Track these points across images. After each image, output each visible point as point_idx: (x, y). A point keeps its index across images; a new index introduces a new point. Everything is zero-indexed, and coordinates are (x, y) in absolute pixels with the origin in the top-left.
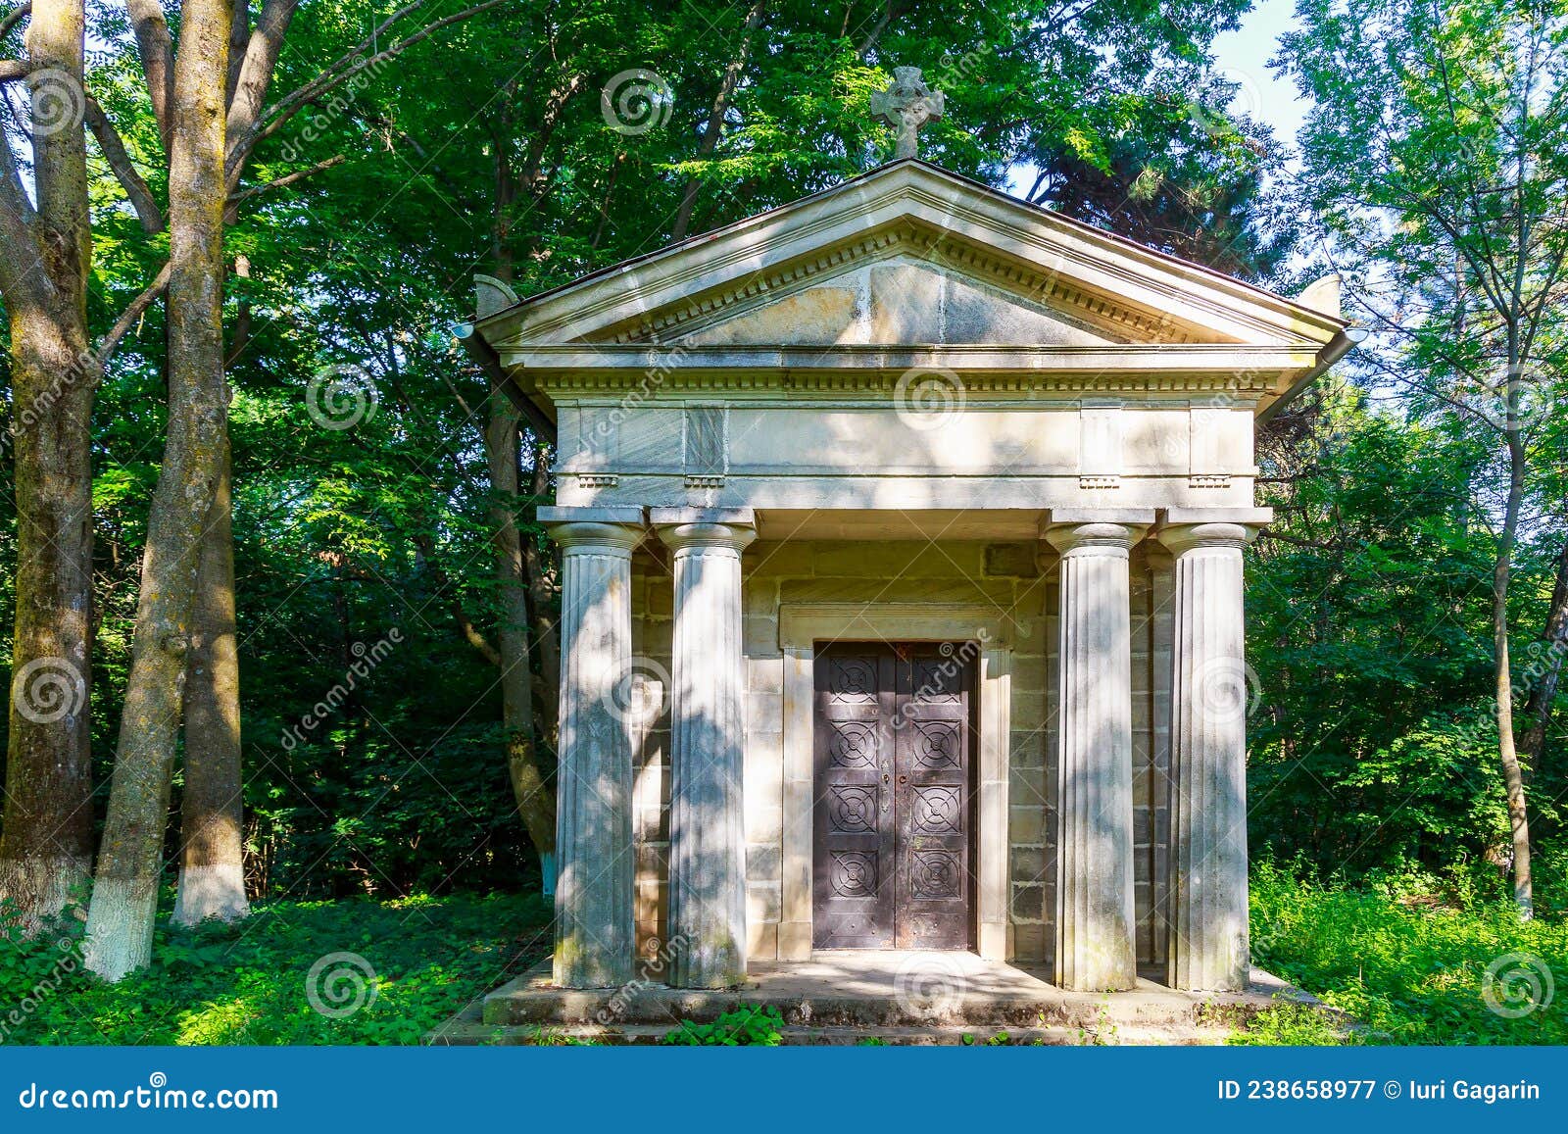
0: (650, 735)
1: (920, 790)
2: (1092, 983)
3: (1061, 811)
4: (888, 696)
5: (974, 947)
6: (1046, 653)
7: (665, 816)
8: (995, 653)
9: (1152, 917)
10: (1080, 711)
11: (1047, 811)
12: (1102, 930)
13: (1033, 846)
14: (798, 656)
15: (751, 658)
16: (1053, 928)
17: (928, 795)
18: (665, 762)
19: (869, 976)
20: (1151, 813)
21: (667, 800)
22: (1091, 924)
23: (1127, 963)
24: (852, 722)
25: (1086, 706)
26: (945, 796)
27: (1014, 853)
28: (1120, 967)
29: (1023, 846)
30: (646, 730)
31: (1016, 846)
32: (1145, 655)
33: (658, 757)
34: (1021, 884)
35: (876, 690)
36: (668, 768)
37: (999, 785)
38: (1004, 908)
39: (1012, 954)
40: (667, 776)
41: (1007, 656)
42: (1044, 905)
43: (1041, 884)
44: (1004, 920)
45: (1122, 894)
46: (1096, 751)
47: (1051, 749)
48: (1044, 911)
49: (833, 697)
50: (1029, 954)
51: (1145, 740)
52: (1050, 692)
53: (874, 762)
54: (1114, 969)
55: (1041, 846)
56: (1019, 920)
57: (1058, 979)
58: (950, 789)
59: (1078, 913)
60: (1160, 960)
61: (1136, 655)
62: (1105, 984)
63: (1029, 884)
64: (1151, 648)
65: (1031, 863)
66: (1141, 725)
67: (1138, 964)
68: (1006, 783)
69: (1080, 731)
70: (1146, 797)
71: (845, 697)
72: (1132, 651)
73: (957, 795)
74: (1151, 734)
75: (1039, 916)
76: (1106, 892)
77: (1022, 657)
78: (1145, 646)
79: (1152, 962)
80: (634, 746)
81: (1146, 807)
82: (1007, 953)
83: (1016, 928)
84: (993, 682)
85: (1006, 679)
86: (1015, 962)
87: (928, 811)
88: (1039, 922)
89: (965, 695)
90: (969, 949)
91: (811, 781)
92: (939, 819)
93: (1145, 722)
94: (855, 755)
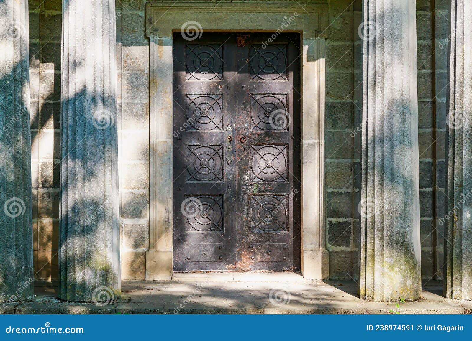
0: (45, 105)
1: (256, 148)
2: (388, 294)
3: (363, 163)
4: (231, 76)
5: (298, 269)
6: (353, 41)
7: (57, 168)
8: (313, 40)
9: (434, 245)
10: (378, 85)
11: (354, 163)
12: (395, 254)
13: (343, 191)
14: (161, 43)
15: (124, 45)
16: (359, 253)
17: (262, 152)
18: (57, 126)
19: (215, 292)
20: (434, 164)
21: (58, 156)
22: (387, 252)
23: (414, 280)
24: (203, 95)
25: (383, 82)
26: (276, 152)
27: (328, 196)
28: (409, 283)
29: (335, 190)
30: (42, 101)
31: (330, 190)
32: (429, 42)
33: (51, 123)
34: (334, 220)
35: (222, 70)
36: (58, 130)
37: (317, 144)
38: (321, 240)
39: (327, 274)
40: (57, 136)
41: (323, 43)
42: (352, 235)
43: (350, 220)
44: (321, 248)
45: (410, 226)
46: (391, 117)
47: (357, 115)
48: (351, 241)
49: (189, 75)
50: (341, 274)
51: (428, 108)
52: (356, 71)
53: (220, 126)
54: (404, 284)
55: (349, 190)
56: (332, 248)
57: (362, 293)
58: (281, 148)
59: (377, 242)
60: (440, 278)
61: (422, 42)
62: (397, 296)
63: (340, 220)
64: (433, 37)
65: (342, 204)
66: (426, 96)
67: (423, 281)
68: (323, 142)
69: (378, 100)
70: (430, 152)
71: (197, 75)
72: (419, 39)
73: (285, 152)
74: (434, 103)
75: (348, 244)
76: (398, 225)
77: (335, 43)
78: (429, 35)
79: (435, 279)
80: (32, 112)
81: (430, 160)
82: (323, 273)
83: (330, 254)
84: (312, 64)
85: (322, 62)
86: (329, 280)
87: (262, 164)
88: (348, 249)
89: (291, 74)
90: (295, 271)
91: (171, 141)
92: (271, 170)
93: (429, 94)
94: (206, 120)
